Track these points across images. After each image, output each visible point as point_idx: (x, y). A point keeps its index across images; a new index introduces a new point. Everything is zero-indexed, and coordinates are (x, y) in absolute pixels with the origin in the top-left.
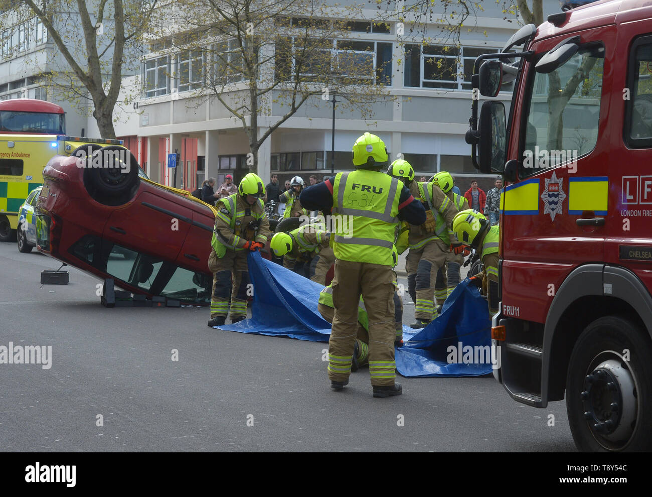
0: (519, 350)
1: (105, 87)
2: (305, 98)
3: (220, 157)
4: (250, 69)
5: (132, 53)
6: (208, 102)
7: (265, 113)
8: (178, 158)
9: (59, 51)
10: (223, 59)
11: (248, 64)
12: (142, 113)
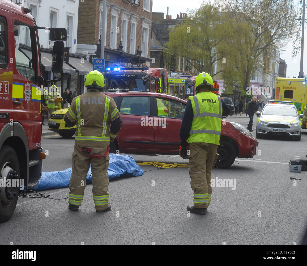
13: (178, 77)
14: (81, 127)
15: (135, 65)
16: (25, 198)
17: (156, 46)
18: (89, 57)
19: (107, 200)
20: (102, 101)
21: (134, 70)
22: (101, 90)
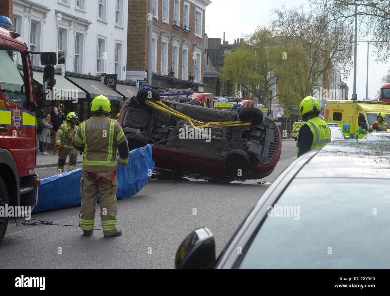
13: (226, 102)
14: (88, 152)
15: (181, 91)
16: (27, 226)
17: (211, 72)
18: (138, 83)
19: (115, 225)
20: (106, 125)
21: (179, 96)
22: (107, 114)
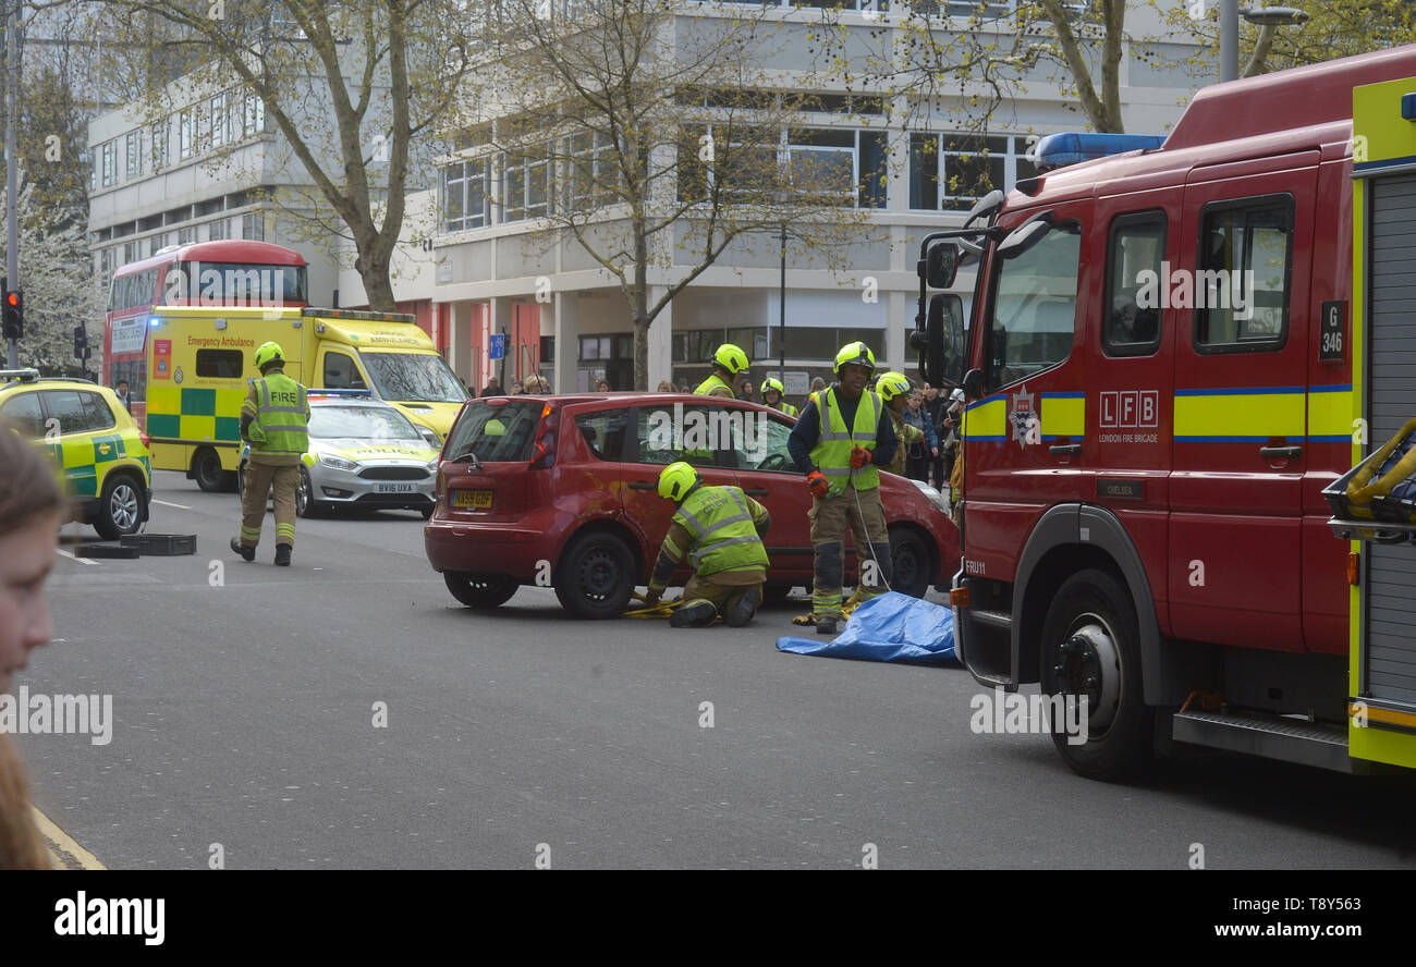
0: (988, 619)
1: (375, 215)
2: (729, 238)
3: (582, 338)
4: (634, 188)
5: (424, 156)
6: (558, 247)
7: (661, 264)
8: (507, 343)
9: (294, 153)
10: (584, 168)
11: (630, 181)
12: (441, 262)
